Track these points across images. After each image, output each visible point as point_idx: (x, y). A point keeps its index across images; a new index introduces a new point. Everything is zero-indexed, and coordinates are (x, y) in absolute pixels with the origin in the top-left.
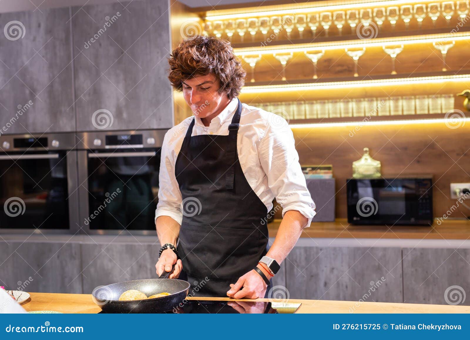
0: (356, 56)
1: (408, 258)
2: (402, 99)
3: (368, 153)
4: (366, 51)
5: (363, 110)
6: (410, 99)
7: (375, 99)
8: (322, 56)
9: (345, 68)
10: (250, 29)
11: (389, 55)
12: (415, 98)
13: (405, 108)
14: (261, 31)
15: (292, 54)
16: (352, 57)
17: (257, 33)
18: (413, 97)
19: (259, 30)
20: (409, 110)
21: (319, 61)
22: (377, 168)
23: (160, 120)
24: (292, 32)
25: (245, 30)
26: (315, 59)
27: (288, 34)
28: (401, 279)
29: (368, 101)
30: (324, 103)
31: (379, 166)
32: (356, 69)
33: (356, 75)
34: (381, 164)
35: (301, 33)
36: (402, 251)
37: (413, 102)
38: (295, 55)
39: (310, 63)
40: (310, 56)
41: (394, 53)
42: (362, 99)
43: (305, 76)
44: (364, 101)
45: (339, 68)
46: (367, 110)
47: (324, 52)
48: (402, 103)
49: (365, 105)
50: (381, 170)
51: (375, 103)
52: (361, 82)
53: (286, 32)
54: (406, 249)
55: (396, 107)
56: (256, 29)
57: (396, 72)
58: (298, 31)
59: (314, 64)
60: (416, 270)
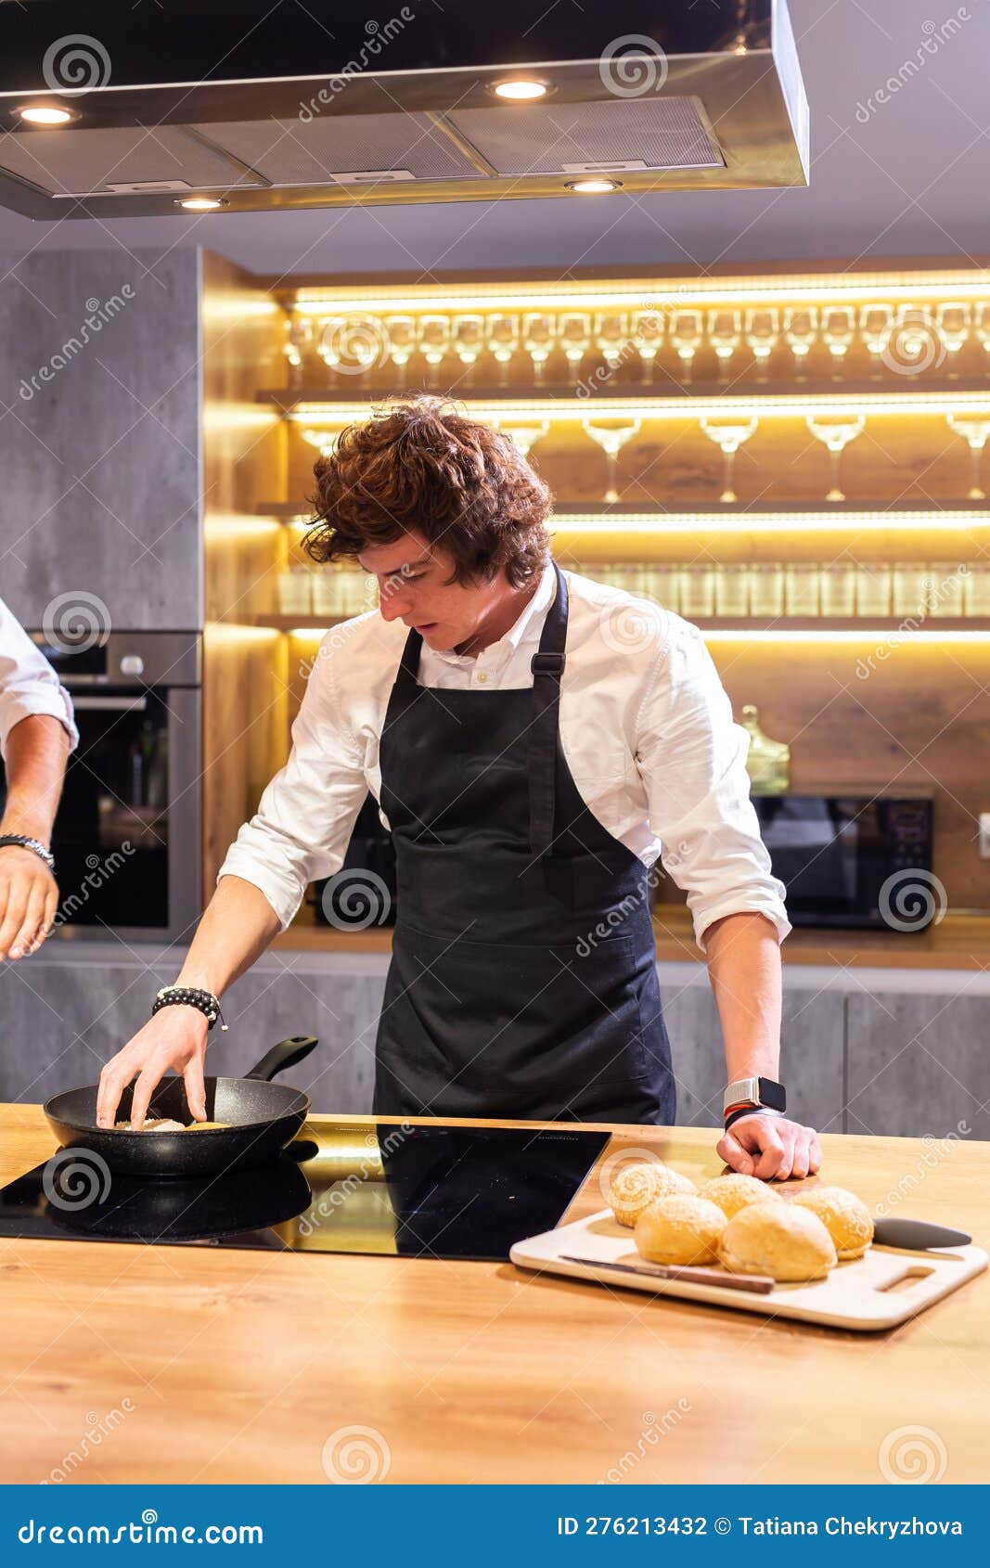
0: (729, 441)
1: (863, 1021)
2: (856, 569)
3: (755, 720)
4: (759, 430)
5: (743, 598)
6: (880, 570)
7: (778, 566)
8: (634, 435)
9: (697, 472)
10: (425, 348)
11: (824, 445)
12: (892, 570)
13: (862, 597)
14: (458, 355)
15: (546, 427)
16: (718, 445)
17: (445, 358)
18: (886, 566)
19: (451, 349)
20: (874, 601)
21: (624, 451)
22: (778, 764)
23: (162, 603)
24: (548, 360)
25: (410, 348)
26: (612, 444)
27: (538, 367)
28: (841, 1080)
29: (760, 571)
30: (635, 571)
31: (785, 757)
32: (728, 478)
33: (728, 497)
34: (791, 752)
35: (573, 365)
36: (846, 1002)
37: (884, 582)
38: (555, 427)
39: (598, 453)
40: (599, 436)
41: (836, 439)
42: (743, 567)
43: (581, 490)
44: (749, 570)
45: (679, 474)
46: (755, 598)
47: (638, 424)
48: (856, 581)
49: (750, 582)
50: (787, 771)
51: (778, 580)
52: (742, 516)
53: (531, 362)
54: (857, 995)
55: (838, 593)
56: (444, 348)
57: (842, 492)
58: (566, 361)
59: (608, 458)
60: (883, 1054)
